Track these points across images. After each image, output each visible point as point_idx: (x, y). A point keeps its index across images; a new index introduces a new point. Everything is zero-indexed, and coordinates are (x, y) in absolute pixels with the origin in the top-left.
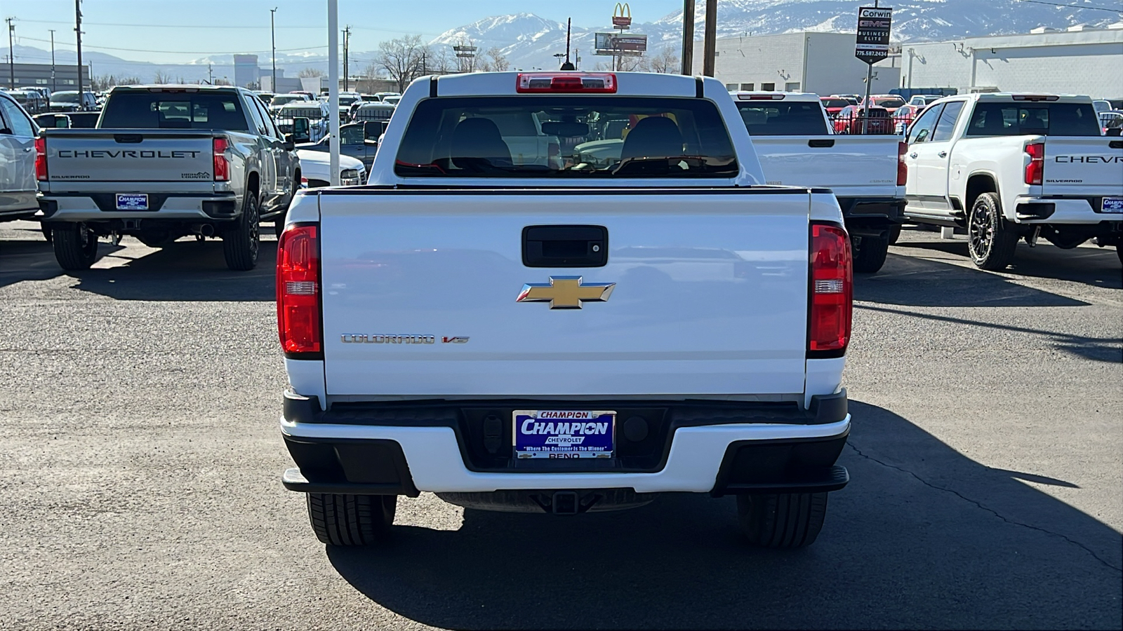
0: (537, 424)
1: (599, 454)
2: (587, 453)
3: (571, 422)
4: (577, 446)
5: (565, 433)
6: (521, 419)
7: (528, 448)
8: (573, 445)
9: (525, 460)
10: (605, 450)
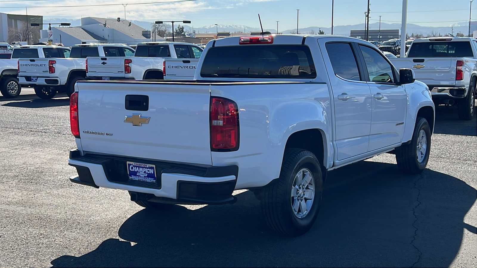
0: (134, 167)
1: (152, 181)
2: (149, 180)
3: (143, 168)
4: (146, 177)
5: (142, 172)
6: (129, 165)
7: (132, 176)
8: (145, 177)
9: (132, 180)
10: (154, 180)
